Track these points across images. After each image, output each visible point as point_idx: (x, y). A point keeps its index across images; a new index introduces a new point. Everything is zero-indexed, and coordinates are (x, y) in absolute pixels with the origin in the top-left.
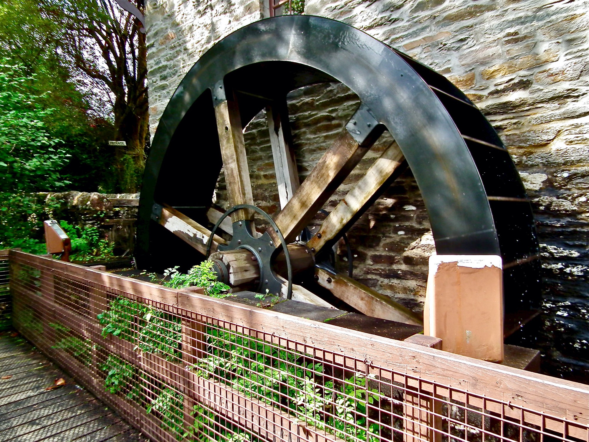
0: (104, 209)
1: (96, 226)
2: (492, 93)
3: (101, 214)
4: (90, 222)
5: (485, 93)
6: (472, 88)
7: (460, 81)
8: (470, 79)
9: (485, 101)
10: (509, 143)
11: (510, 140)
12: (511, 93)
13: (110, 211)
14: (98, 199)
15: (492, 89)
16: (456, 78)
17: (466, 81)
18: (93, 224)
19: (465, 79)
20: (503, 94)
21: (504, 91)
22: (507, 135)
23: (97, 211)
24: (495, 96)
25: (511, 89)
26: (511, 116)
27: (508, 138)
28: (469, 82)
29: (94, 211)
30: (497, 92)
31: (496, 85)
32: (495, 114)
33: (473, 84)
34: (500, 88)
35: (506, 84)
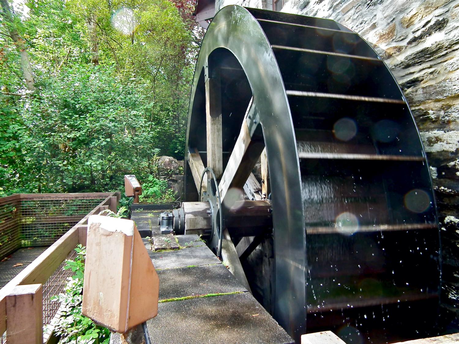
0: (172, 168)
1: (167, 180)
2: (410, 43)
3: (170, 171)
4: (163, 177)
5: (404, 43)
6: (393, 40)
7: (384, 35)
8: (391, 31)
9: (404, 52)
10: (426, 97)
11: (426, 93)
12: (428, 38)
13: (176, 169)
14: (169, 162)
15: (411, 37)
16: (380, 33)
17: (388, 34)
18: (165, 178)
19: (387, 32)
20: (420, 40)
21: (421, 37)
22: (423, 88)
23: (168, 169)
24: (413, 45)
25: (427, 33)
26: (428, 65)
27: (425, 91)
28: (391, 34)
29: (166, 169)
30: (415, 40)
31: (414, 32)
32: (414, 65)
33: (394, 35)
34: (418, 34)
35: (423, 29)
